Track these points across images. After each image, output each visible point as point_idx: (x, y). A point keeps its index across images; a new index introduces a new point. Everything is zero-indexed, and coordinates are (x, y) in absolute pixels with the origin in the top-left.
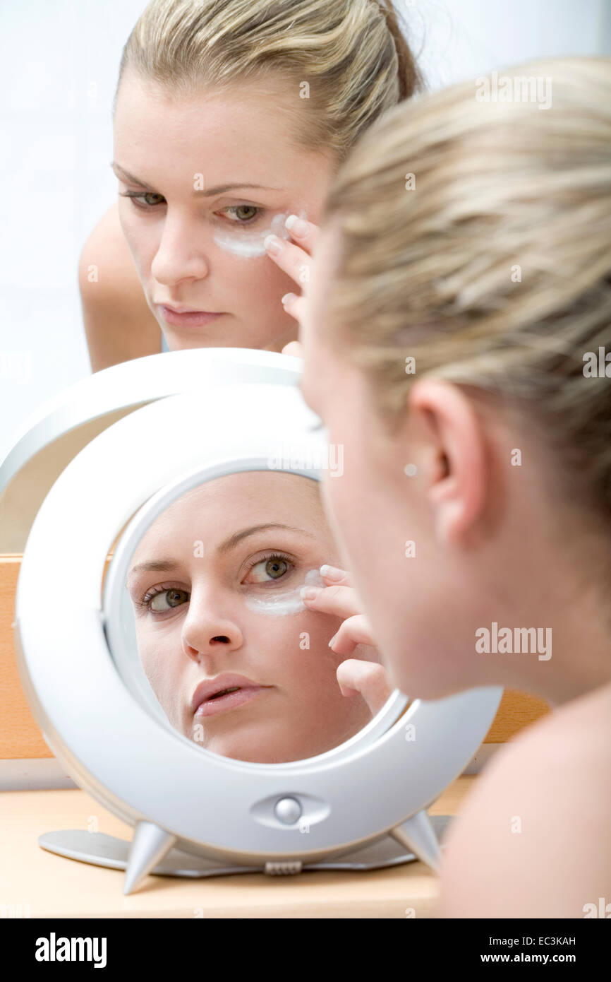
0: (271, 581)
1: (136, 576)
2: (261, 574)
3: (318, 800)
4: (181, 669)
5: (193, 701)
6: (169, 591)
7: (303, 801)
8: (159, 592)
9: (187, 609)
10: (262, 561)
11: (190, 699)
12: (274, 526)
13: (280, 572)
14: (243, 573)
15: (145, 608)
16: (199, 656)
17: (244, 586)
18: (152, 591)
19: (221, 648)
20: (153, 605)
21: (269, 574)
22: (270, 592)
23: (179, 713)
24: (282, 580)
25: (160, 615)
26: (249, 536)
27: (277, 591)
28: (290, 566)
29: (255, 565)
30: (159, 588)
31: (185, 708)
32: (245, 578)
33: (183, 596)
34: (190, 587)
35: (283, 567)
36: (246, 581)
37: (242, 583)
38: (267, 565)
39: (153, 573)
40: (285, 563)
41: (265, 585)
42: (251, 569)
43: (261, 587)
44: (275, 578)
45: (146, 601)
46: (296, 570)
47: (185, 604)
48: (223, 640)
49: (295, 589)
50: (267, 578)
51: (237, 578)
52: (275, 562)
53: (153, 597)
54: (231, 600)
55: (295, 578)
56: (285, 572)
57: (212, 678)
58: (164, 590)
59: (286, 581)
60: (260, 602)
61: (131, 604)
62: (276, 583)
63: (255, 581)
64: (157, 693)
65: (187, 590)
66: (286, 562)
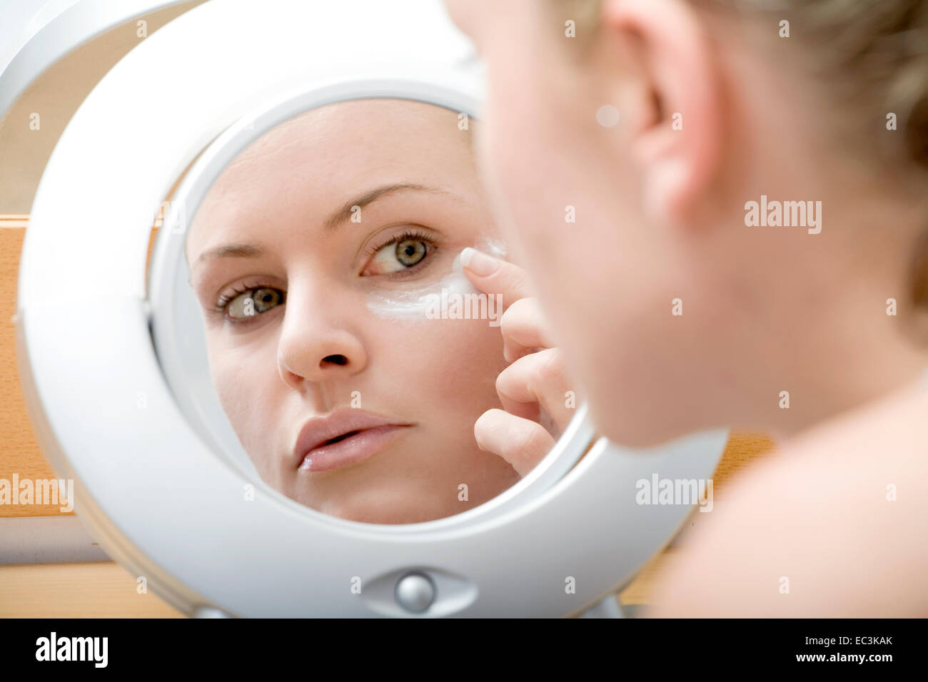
0: (404, 271)
1: (204, 267)
2: (389, 260)
3: (460, 578)
4: (275, 403)
5: (296, 450)
6: (253, 291)
7: (438, 580)
8: (240, 293)
9: (281, 315)
10: (389, 243)
11: (291, 444)
12: (406, 187)
13: (417, 257)
14: (363, 261)
15: (219, 316)
16: (305, 384)
17: (364, 279)
18: (229, 292)
19: (335, 370)
20: (233, 310)
21: (400, 260)
22: (404, 286)
23: (276, 466)
24: (419, 269)
25: (243, 324)
26: (371, 204)
27: (413, 285)
28: (431, 248)
29: (379, 249)
30: (239, 287)
31: (285, 459)
32: (366, 267)
33: (275, 296)
34: (285, 282)
35: (420, 249)
36: (367, 272)
37: (361, 275)
38: (398, 248)
39: (230, 260)
40: (424, 245)
41: (396, 276)
42: (373, 255)
43: (390, 280)
44: (410, 266)
45: (222, 307)
46: (440, 253)
47: (278, 309)
48: (337, 360)
49: (439, 281)
50: (399, 267)
51: (353, 266)
52: (409, 243)
53: (230, 300)
54: (348, 301)
55: (437, 265)
56: (425, 255)
57: (324, 416)
58: (247, 289)
59: (426, 270)
60: (388, 301)
61: (197, 309)
62: (411, 273)
63: (380, 271)
64: (241, 437)
65: (282, 287)
66: (425, 242)
